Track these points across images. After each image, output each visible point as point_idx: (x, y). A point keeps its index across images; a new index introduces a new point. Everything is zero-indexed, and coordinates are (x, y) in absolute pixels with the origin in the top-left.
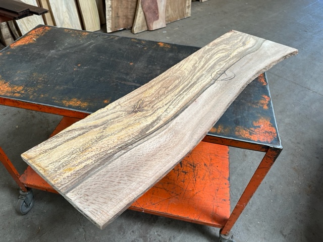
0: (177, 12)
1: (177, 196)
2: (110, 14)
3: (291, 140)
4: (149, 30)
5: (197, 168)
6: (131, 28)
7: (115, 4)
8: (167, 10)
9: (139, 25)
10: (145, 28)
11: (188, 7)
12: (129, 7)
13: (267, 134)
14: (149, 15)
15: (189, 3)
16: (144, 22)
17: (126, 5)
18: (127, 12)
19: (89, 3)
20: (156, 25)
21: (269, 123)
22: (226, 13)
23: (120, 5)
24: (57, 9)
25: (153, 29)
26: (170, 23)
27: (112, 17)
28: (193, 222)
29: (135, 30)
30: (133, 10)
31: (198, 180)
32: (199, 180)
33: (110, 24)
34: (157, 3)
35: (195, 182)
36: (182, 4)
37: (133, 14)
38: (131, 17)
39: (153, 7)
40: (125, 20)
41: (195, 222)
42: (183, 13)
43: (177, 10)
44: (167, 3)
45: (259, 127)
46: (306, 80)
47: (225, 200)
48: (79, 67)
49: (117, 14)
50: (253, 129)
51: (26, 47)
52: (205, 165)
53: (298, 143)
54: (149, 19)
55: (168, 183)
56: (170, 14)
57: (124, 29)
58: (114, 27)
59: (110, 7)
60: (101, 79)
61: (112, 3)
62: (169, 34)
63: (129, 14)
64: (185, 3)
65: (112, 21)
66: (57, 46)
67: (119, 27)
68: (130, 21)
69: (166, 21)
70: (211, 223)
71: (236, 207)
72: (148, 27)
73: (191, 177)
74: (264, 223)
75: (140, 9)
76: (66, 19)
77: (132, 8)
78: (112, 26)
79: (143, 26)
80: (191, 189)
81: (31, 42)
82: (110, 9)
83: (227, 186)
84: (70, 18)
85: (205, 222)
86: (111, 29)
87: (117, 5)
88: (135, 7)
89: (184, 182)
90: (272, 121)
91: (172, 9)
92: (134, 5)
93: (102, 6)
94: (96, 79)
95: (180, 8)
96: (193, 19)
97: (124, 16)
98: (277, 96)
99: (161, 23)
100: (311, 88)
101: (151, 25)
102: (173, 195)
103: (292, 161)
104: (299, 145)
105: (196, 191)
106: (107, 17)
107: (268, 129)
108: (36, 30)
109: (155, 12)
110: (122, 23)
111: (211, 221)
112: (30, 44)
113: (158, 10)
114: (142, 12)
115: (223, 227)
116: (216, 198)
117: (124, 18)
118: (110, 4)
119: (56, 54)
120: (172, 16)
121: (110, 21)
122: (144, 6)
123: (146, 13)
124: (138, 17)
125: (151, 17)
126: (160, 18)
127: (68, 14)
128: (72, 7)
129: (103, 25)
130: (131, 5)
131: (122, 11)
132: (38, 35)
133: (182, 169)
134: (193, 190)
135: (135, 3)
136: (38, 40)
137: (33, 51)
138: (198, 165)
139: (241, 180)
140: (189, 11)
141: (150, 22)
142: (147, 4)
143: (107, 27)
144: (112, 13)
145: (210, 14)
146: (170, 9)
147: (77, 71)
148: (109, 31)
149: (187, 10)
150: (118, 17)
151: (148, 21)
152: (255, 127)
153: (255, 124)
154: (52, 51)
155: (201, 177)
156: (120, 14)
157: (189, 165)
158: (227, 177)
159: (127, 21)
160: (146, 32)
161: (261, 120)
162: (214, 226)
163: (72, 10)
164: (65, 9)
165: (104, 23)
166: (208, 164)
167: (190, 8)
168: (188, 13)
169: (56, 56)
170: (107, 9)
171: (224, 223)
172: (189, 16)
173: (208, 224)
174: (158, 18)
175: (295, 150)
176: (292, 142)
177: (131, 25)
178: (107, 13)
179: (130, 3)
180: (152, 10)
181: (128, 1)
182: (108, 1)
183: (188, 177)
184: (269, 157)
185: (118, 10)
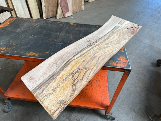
0: (78, 8)
1: (84, 97)
2: (45, 10)
3: (135, 66)
4: (64, 17)
5: (92, 83)
6: (56, 17)
7: (47, 5)
8: (72, 7)
9: (59, 14)
10: (62, 16)
11: (83, 5)
12: (54, 6)
13: (124, 63)
14: (64, 10)
15: (83, 3)
16: (61, 13)
17: (52, 5)
18: (53, 9)
19: (34, 4)
20: (68, 14)
21: (125, 58)
22: (101, 7)
23: (49, 5)
24: (17, 8)
25: (67, 17)
26: (74, 13)
27: (46, 11)
28: (92, 109)
29: (57, 17)
30: (56, 8)
31: (93, 88)
33: (45, 15)
34: (67, 4)
35: (92, 89)
36: (80, 4)
37: (56, 9)
38: (55, 11)
40: (52, 13)
41: (93, 109)
42: (81, 8)
43: (78, 7)
44: (72, 3)
45: (120, 60)
46: (141, 38)
47: (107, 97)
48: (32, 37)
49: (48, 10)
50: (117, 61)
52: (96, 81)
53: (139, 68)
54: (64, 12)
57: (52, 17)
58: (47, 16)
59: (45, 6)
60: (44, 42)
61: (45, 4)
62: (75, 19)
63: (54, 9)
64: (81, 3)
65: (46, 13)
66: (21, 27)
67: (49, 16)
68: (55, 13)
70: (101, 108)
71: (112, 99)
72: (64, 16)
73: (90, 87)
74: (126, 107)
75: (59, 7)
76: (22, 13)
77: (55, 7)
78: (46, 15)
79: (61, 15)
80: (90, 93)
81: (7, 25)
82: (45, 7)
83: (107, 90)
84: (25, 13)
85: (98, 108)
86: (45, 17)
87: (48, 5)
89: (87, 90)
90: (126, 57)
91: (75, 6)
92: (56, 5)
93: (40, 6)
94: (41, 42)
95: (79, 6)
96: (86, 11)
97: (52, 10)
98: (128, 46)
99: (70, 14)
100: (143, 41)
101: (65, 15)
102: (82, 96)
103: (137, 76)
104: (139, 69)
105: (93, 94)
106: (43, 11)
107: (124, 61)
108: (9, 19)
109: (67, 8)
110: (51, 14)
111: (101, 107)
112: (6, 27)
113: (68, 7)
114: (61, 8)
115: (107, 110)
116: (102, 96)
117: (52, 11)
119: (20, 31)
120: (75, 10)
121: (45, 13)
122: (61, 5)
123: (63, 9)
124: (59, 11)
126: (69, 11)
127: (23, 10)
128: (25, 7)
129: (41, 15)
130: (55, 5)
131: (50, 8)
132: (10, 22)
134: (91, 93)
135: (57, 4)
136: (10, 24)
137: (9, 30)
138: (93, 81)
139: (114, 87)
140: (83, 7)
141: (65, 13)
142: (63, 4)
143: (44, 16)
144: (46, 9)
145: (94, 8)
146: (74, 6)
147: (32, 38)
148: (44, 18)
149: (82, 6)
150: (48, 11)
151: (64, 13)
152: (118, 61)
153: (118, 59)
154: (18, 29)
155: (95, 87)
156: (50, 9)
158: (107, 86)
159: (53, 13)
160: (63, 18)
161: (121, 57)
162: (102, 110)
163: (25, 9)
164: (21, 8)
165: (42, 14)
166: (98, 80)
167: (84, 6)
168: (83, 8)
169: (20, 32)
170: (43, 7)
171: (107, 108)
172: (84, 9)
173: (99, 109)
174: (68, 11)
175: (138, 71)
176: (136, 67)
177: (55, 15)
178: (43, 9)
179: (54, 4)
180: (65, 7)
181: (53, 3)
182: (43, 4)
183: (88, 87)
184: (125, 74)
185: (49, 8)
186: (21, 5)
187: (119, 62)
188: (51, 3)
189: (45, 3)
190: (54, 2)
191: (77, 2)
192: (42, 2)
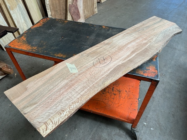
0: (90, 12)
1: (109, 106)
5: (121, 93)
7: (53, 13)
8: (84, 12)
11: (96, 8)
12: (62, 13)
13: (153, 73)
15: (95, 6)
17: (60, 12)
19: (37, 14)
21: (155, 68)
26: (87, 19)
30: (64, 15)
32: (122, 98)
34: (78, 9)
35: (119, 99)
36: (92, 7)
37: (64, 17)
39: (76, 11)
42: (93, 12)
43: (90, 10)
44: (84, 7)
45: (149, 70)
47: (135, 110)
48: (62, 38)
51: (38, 28)
52: (126, 91)
55: (105, 99)
56: (86, 14)
59: (51, 15)
60: (73, 44)
61: (51, 13)
63: (62, 17)
64: (94, 6)
66: (52, 28)
69: (85, 18)
75: (69, 14)
77: (63, 14)
80: (117, 103)
81: (41, 26)
83: (137, 103)
84: (27, 26)
87: (55, 13)
88: (65, 13)
89: (114, 99)
91: (87, 11)
92: (64, 12)
94: (70, 44)
96: (100, 14)
99: (82, 20)
105: (120, 104)
108: (43, 20)
109: (77, 14)
112: (40, 27)
116: (130, 108)
118: (51, 14)
119: (52, 32)
120: (88, 15)
122: (71, 12)
123: (73, 16)
125: (76, 18)
126: (81, 17)
127: (26, 23)
128: (27, 19)
130: (63, 12)
132: (44, 22)
133: (113, 92)
134: (118, 104)
135: (65, 11)
136: (43, 25)
137: (41, 30)
138: (122, 91)
140: (96, 10)
142: (73, 10)
145: (109, 10)
146: (85, 11)
147: (62, 40)
149: (95, 10)
151: (74, 20)
154: (50, 30)
155: (123, 97)
157: (117, 91)
163: (28, 21)
164: (23, 21)
167: (97, 8)
168: (96, 11)
169: (52, 33)
171: (134, 122)
172: (97, 13)
173: (125, 121)
179: (62, 11)
180: (76, 13)
181: (60, 10)
182: (49, 12)
183: (116, 97)
184: (153, 85)
185: (56, 16)
186: (22, 17)
187: (147, 71)
188: (58, 10)
189: (51, 11)
190: (62, 9)
191: (89, 4)
192: (47, 11)
